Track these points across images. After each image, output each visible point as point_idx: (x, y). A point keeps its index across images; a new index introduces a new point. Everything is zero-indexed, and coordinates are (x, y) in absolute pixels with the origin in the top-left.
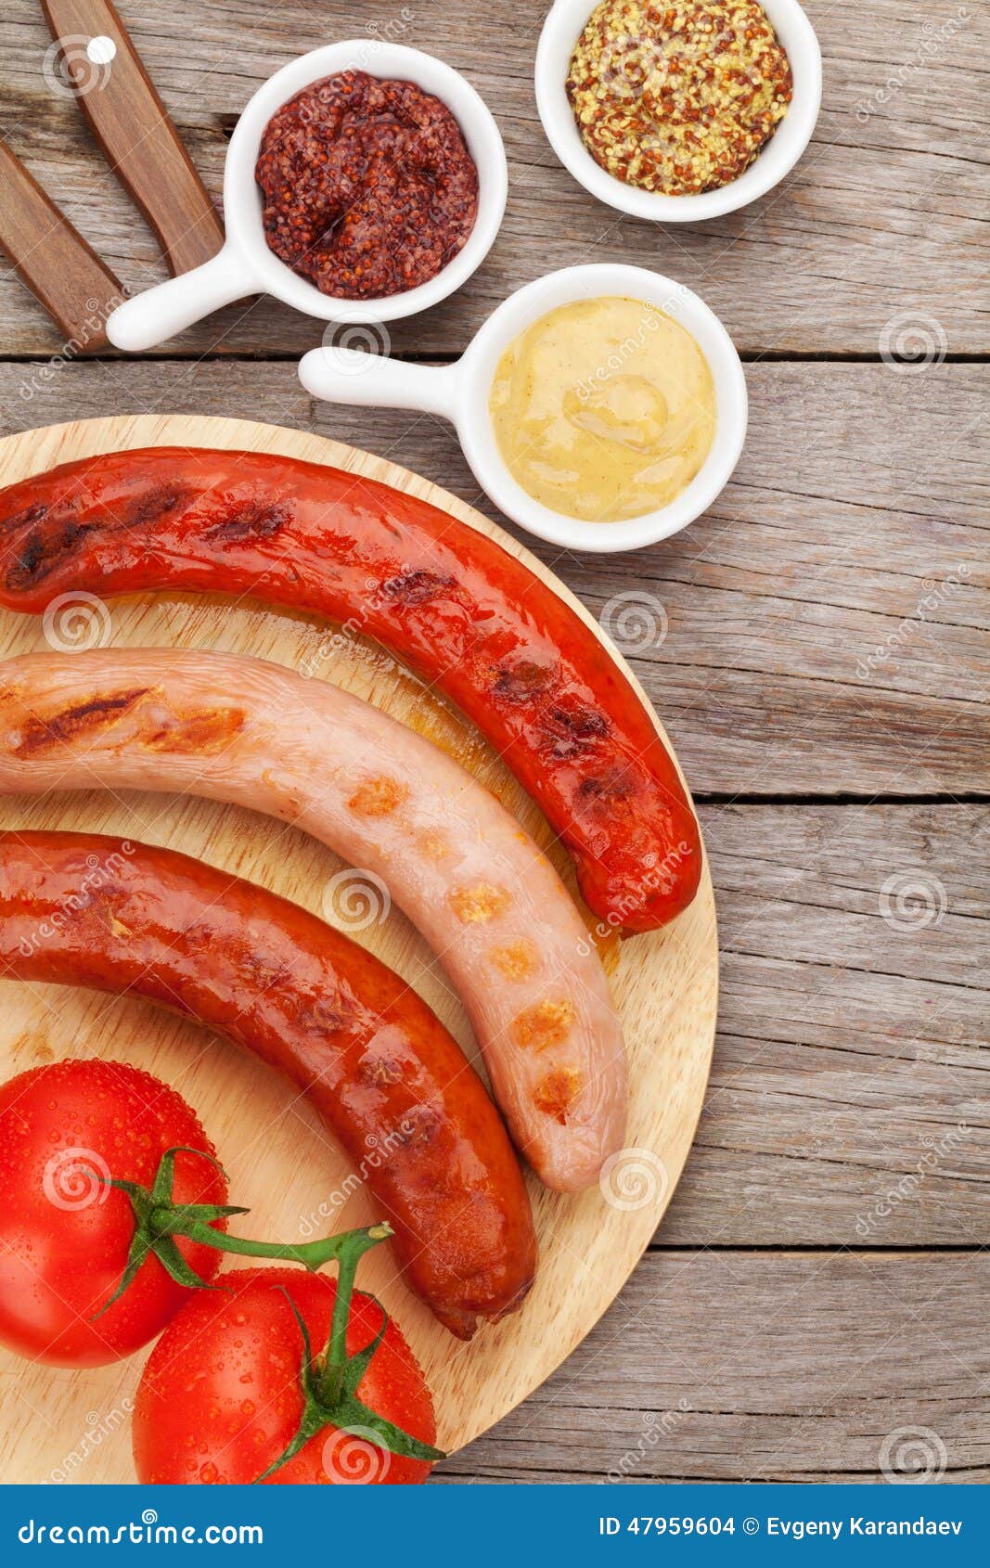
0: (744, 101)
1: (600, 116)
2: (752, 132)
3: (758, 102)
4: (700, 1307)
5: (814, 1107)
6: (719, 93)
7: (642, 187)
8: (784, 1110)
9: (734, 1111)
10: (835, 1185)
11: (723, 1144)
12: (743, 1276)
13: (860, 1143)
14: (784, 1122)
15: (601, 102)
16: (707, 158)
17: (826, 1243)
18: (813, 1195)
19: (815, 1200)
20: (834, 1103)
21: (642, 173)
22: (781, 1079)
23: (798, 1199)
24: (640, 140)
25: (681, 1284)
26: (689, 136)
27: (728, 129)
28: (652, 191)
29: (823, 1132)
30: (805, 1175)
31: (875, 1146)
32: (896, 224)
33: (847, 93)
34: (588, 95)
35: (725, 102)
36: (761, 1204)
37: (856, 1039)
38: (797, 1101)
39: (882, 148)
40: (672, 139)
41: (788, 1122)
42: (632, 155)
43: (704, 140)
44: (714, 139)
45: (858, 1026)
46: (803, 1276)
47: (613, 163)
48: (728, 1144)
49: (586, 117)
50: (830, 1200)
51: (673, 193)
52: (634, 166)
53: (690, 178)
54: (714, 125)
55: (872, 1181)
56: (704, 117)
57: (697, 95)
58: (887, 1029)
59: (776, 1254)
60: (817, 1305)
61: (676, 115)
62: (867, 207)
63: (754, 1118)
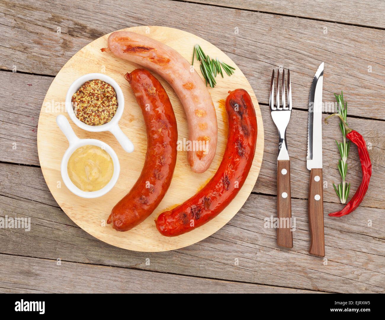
0: (82, 97)
1: (112, 98)
2: (81, 90)
3: (79, 97)
4: (188, 288)
5: (216, 251)
6: (87, 99)
7: (105, 82)
8: (210, 251)
9: (200, 250)
10: (218, 267)
11: (197, 256)
12: (197, 282)
13: (224, 259)
14: (209, 253)
15: (111, 101)
16: (91, 86)
17: (215, 278)
18: (213, 268)
19: (214, 269)
20: (220, 251)
21: (105, 85)
22: (210, 244)
23: (210, 268)
24: (104, 91)
25: (185, 283)
26: (94, 91)
27: (86, 91)
28: (103, 81)
29: (217, 256)
30: (212, 264)
31: (227, 260)
32: (255, 75)
33: (249, 47)
34: (114, 102)
35: (86, 97)
36: (203, 269)
37: (226, 238)
38: (213, 249)
39: (254, 59)
40: (98, 91)
41: (210, 253)
42: (106, 88)
43: (91, 89)
44: (89, 89)
45: (227, 236)
46: (209, 284)
47: (110, 87)
48: (198, 256)
49: (115, 98)
50: (216, 269)
51: (99, 80)
52: (106, 86)
53: (95, 83)
54: (89, 93)
55: (225, 267)
56: (91, 94)
57: (91, 98)
58: (232, 237)
59: (205, 279)
60: (212, 290)
61: (96, 95)
62: (250, 71)
63: (204, 251)
